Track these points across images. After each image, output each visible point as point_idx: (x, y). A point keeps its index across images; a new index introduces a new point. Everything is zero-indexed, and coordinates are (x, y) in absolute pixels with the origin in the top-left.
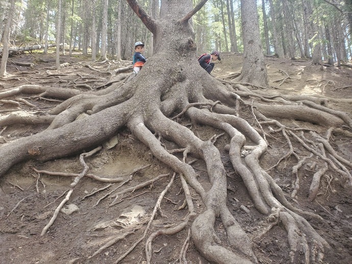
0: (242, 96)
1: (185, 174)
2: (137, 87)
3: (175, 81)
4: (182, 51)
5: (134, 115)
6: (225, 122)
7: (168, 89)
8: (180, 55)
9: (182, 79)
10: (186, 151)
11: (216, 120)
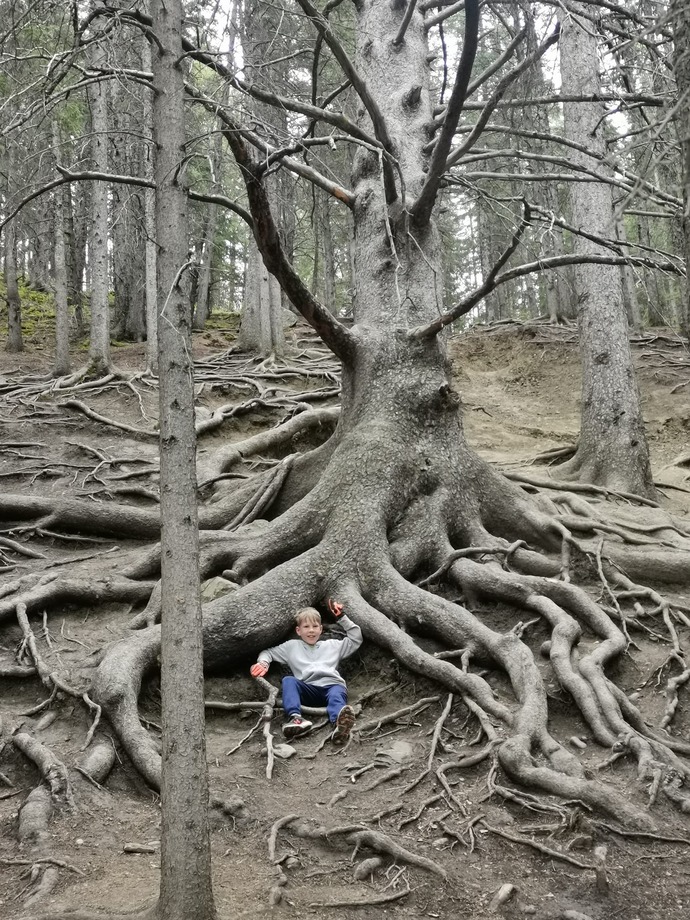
0: (574, 530)
1: (473, 692)
2: (330, 512)
3: (413, 491)
4: (426, 413)
5: (339, 581)
6: (540, 593)
7: (400, 513)
8: (421, 424)
9: (428, 487)
10: (466, 654)
11: (519, 589)
